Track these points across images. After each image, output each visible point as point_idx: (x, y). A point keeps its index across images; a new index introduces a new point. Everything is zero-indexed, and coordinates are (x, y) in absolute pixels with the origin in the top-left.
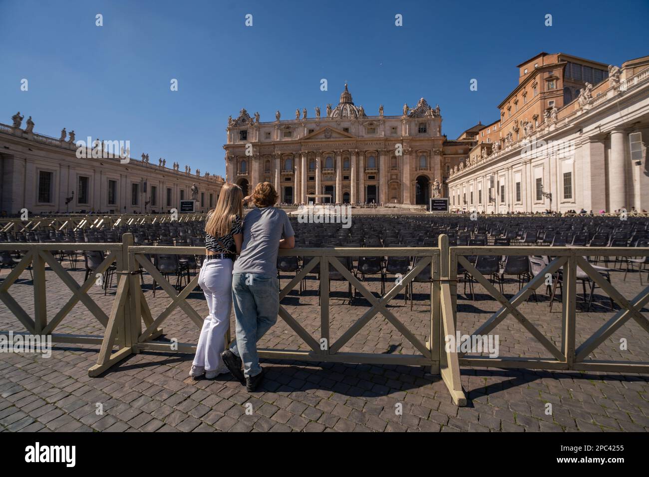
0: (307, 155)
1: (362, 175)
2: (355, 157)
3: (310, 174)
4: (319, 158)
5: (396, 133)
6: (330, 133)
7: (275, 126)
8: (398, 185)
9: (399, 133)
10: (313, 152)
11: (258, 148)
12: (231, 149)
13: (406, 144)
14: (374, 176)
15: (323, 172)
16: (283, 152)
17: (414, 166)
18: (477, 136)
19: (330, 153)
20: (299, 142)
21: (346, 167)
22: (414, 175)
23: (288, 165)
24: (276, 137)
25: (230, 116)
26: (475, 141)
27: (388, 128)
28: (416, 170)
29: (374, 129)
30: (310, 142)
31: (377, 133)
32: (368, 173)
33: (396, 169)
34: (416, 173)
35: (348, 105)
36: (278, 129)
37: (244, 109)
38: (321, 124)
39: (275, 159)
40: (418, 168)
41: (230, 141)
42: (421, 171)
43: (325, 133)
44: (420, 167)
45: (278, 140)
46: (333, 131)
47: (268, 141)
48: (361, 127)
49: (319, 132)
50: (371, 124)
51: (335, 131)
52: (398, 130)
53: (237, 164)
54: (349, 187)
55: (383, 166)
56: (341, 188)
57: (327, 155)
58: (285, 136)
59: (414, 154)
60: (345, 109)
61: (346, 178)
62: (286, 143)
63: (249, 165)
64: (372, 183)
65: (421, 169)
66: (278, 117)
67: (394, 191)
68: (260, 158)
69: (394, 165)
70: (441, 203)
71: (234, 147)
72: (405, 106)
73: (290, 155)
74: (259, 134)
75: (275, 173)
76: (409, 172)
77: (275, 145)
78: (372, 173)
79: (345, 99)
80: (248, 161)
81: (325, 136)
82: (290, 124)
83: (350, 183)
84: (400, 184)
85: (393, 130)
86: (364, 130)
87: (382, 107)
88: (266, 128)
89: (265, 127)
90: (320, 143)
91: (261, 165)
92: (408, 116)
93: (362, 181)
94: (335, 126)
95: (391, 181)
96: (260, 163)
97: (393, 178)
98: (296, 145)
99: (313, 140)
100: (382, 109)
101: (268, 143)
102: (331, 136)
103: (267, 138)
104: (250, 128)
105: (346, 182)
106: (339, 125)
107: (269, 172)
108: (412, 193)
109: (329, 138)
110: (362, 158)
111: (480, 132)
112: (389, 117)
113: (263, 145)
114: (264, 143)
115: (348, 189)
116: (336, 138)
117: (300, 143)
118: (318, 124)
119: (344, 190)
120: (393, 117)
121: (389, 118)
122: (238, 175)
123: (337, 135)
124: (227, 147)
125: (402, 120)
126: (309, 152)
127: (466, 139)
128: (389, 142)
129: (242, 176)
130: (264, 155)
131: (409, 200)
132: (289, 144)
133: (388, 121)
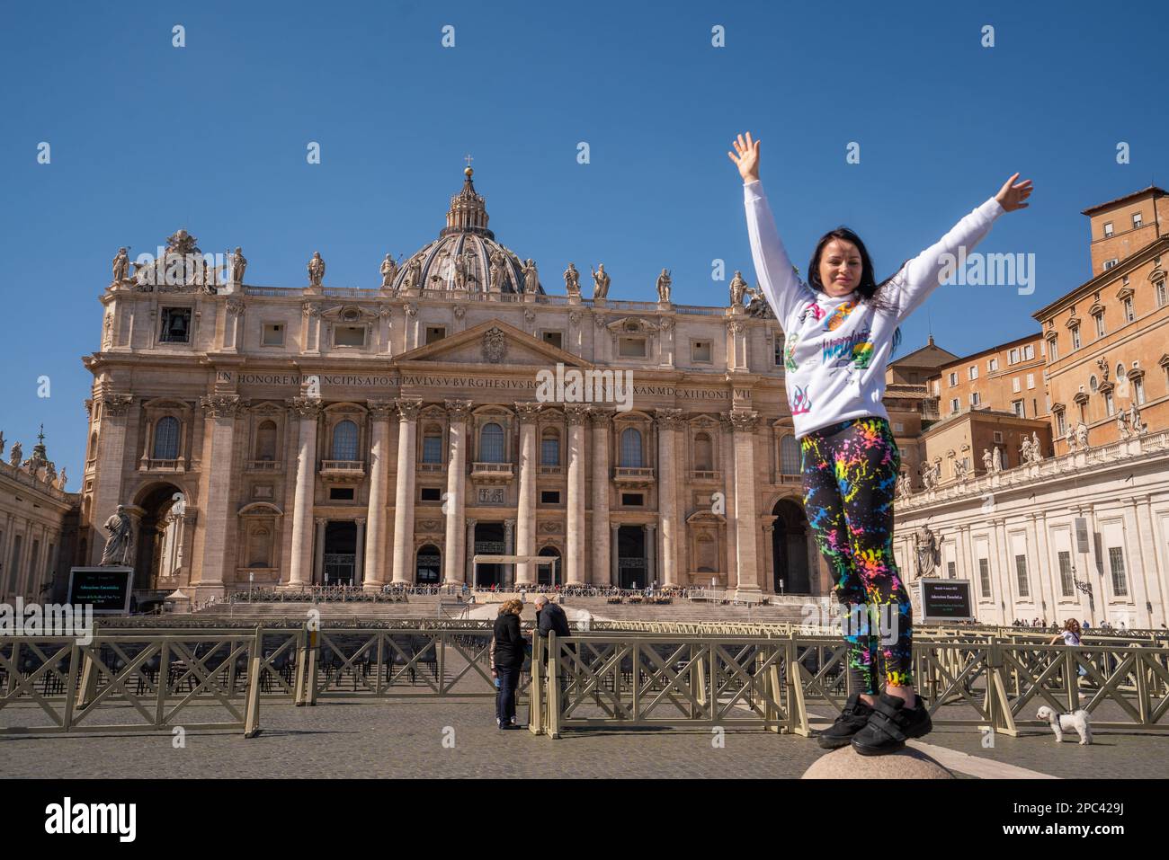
0: (417, 413)
1: (603, 488)
2: (581, 429)
3: (423, 481)
4: (462, 426)
5: (707, 358)
6: (501, 345)
7: (303, 303)
8: (717, 527)
9: (718, 360)
10: (443, 405)
11: (234, 375)
12: (120, 372)
13: (740, 398)
14: (640, 496)
15: (476, 474)
16: (328, 398)
17: (764, 469)
18: (936, 384)
19: (498, 412)
20: (395, 368)
21: (552, 460)
22: (767, 497)
23: (345, 442)
24: (305, 340)
25: (124, 252)
26: (928, 396)
27: (683, 343)
28: (773, 482)
29: (642, 343)
30: (431, 370)
31: (651, 355)
32: (624, 484)
33: (711, 476)
34: (772, 489)
35: (476, 239)
36: (314, 315)
37: (184, 233)
38: (468, 314)
39: (299, 418)
40: (778, 475)
41: (120, 338)
42: (788, 485)
43: (484, 342)
44: (783, 471)
45: (315, 352)
46: (513, 338)
47: (273, 352)
48: (600, 334)
49: (464, 338)
50: (633, 327)
51: (519, 341)
52: (716, 350)
53: (142, 428)
54: (561, 527)
55: (672, 463)
56: (533, 533)
57: (487, 419)
58: (337, 343)
59: (765, 431)
60: (469, 250)
61: (551, 498)
62: (344, 367)
63: (190, 436)
64: (633, 517)
65: (789, 479)
66: (316, 275)
67: (703, 547)
68: (238, 411)
69: (703, 462)
70: (952, 593)
71: (134, 365)
72: (736, 279)
73: (354, 410)
74: (241, 326)
75: (296, 468)
76: (752, 488)
77: (301, 369)
78: (634, 485)
79: (465, 217)
80: (191, 422)
81: (485, 353)
82: (359, 303)
83: (565, 516)
84: (725, 525)
85: (699, 351)
86: (609, 343)
87: (666, 277)
88: (270, 309)
89: (263, 303)
90: (466, 377)
91: (243, 439)
92: (747, 311)
93: (603, 511)
94: (518, 324)
95: (697, 514)
96: (236, 431)
97: (701, 503)
98: (382, 375)
99: (443, 365)
100: (665, 281)
101: (274, 359)
102: (503, 354)
103: (267, 342)
104: (204, 302)
105: (551, 512)
106: (533, 319)
107: (271, 466)
108: (762, 556)
109: (497, 362)
110: (602, 433)
111: (946, 373)
112: (687, 310)
113: (253, 368)
114: (261, 359)
115: (556, 538)
116: (521, 362)
117: (398, 369)
118: (459, 311)
119: (543, 538)
120: (699, 310)
121: (686, 313)
122: (144, 468)
123: (525, 355)
124: (101, 364)
125: (727, 323)
126: (425, 404)
127: (896, 389)
128: (690, 389)
129: (160, 474)
130: (255, 402)
131: (754, 578)
132: (354, 369)
133: (685, 321)
